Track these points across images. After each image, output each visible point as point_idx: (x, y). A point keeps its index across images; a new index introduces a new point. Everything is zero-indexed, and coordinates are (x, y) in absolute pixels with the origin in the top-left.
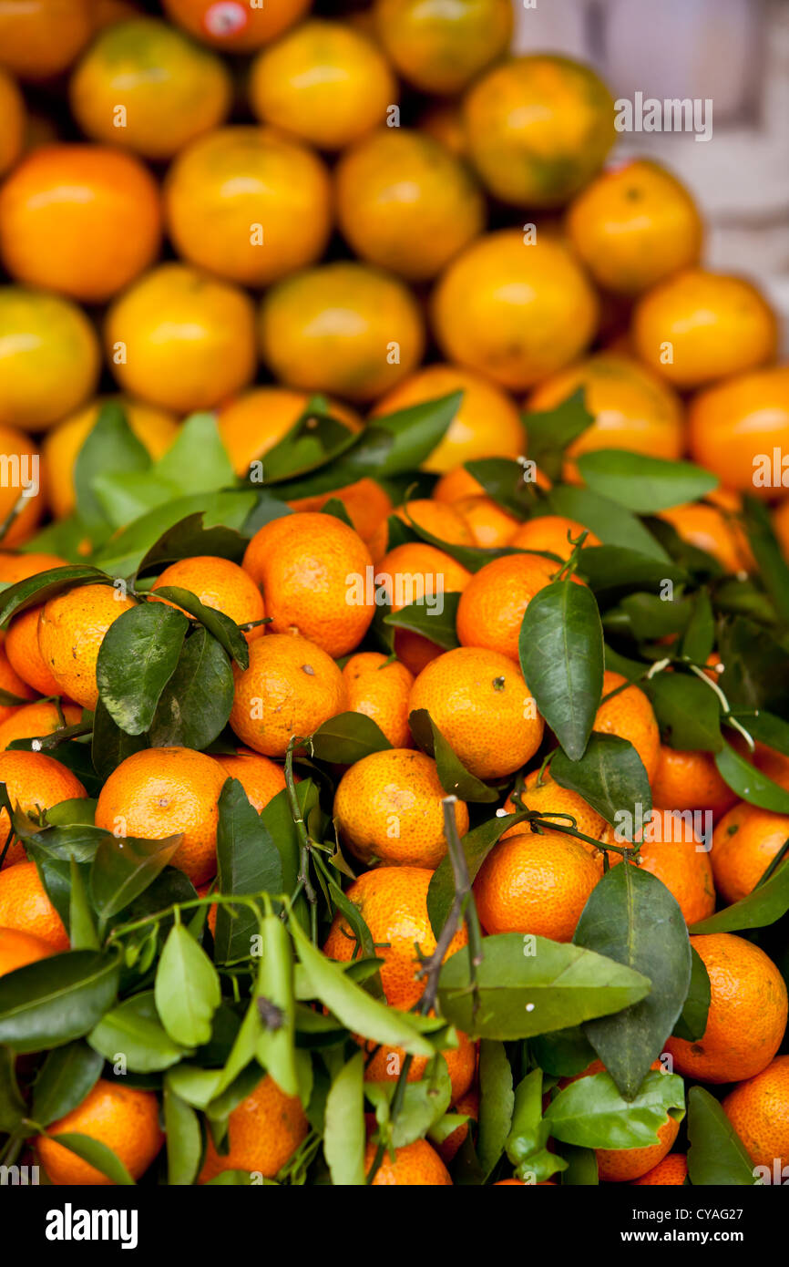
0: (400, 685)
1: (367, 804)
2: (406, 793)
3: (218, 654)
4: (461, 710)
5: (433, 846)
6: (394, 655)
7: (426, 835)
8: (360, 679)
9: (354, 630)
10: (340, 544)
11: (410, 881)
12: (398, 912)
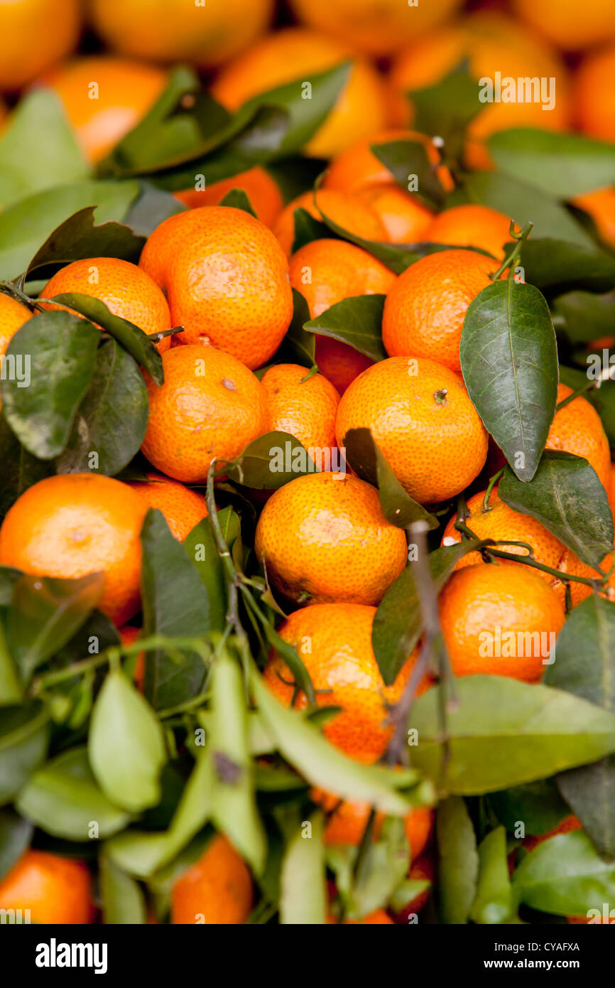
0: (324, 400)
1: (297, 534)
2: (341, 520)
3: (130, 368)
4: (400, 427)
5: (372, 579)
6: (316, 367)
7: (365, 568)
8: (279, 394)
9: (271, 338)
10: (255, 242)
11: (351, 619)
12: (339, 654)
